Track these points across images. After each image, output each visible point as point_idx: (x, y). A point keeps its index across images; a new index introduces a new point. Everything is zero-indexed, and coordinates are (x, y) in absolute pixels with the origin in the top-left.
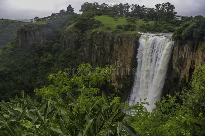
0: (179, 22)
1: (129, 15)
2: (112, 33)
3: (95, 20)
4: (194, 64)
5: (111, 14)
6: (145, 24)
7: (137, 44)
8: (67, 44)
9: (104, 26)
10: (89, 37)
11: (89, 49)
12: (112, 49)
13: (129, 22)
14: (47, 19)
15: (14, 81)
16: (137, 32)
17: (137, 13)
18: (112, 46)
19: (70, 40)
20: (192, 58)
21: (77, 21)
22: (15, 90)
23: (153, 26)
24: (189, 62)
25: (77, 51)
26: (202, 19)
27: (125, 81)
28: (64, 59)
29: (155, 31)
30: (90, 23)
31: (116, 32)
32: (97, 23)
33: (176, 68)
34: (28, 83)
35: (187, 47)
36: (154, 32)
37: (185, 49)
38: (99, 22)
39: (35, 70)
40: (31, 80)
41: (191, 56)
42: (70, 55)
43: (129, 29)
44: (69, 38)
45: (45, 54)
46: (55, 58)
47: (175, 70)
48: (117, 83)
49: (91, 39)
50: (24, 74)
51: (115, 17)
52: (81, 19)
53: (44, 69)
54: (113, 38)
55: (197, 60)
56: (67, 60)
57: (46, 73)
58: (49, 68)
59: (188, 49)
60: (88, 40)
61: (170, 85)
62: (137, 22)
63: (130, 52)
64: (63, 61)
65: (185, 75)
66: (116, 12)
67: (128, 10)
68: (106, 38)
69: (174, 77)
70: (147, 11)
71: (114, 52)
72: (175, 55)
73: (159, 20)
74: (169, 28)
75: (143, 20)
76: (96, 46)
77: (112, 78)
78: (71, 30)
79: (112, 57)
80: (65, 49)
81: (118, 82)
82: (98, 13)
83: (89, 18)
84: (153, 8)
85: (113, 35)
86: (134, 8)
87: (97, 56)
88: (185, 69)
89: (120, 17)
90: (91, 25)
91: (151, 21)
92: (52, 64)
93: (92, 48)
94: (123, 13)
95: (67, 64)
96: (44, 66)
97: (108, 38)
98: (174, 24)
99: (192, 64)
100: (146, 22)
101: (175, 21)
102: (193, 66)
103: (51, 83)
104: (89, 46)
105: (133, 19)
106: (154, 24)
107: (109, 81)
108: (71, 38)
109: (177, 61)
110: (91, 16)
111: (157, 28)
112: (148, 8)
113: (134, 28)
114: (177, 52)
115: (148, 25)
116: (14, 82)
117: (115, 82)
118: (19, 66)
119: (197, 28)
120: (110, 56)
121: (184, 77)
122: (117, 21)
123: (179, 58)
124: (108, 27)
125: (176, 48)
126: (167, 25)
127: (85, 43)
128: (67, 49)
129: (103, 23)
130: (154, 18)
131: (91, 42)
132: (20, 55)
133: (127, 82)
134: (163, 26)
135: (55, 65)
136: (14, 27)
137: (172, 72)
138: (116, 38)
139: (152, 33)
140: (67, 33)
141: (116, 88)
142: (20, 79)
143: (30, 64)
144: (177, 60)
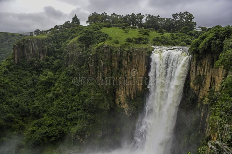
0: (198, 34)
1: (143, 26)
2: (121, 47)
3: (101, 32)
4: (214, 81)
5: (122, 26)
6: (160, 36)
7: (149, 60)
8: (70, 60)
9: (112, 39)
10: (94, 52)
11: (95, 65)
12: (120, 66)
13: (141, 34)
14: (48, 32)
15: (7, 103)
16: (149, 45)
17: (152, 24)
18: (120, 62)
19: (73, 55)
20: (212, 75)
21: (81, 34)
22: (8, 113)
23: (169, 39)
24: (208, 80)
25: (81, 68)
26: (221, 30)
27: (136, 103)
28: (66, 77)
29: (171, 44)
30: (96, 36)
31: (125, 46)
32: (104, 36)
33: (194, 87)
34: (24, 106)
35: (205, 62)
36: (169, 45)
37: (203, 65)
38: (106, 34)
39: (33, 91)
40: (28, 102)
41: (211, 73)
42: (73, 72)
43: (141, 42)
44: (72, 53)
45: (45, 72)
46: (56, 77)
47: (193, 89)
48: (126, 105)
49: (97, 54)
50: (20, 95)
51: (126, 29)
52: (86, 32)
53: (43, 89)
54: (122, 53)
55: (217, 77)
56: (70, 79)
57: (46, 94)
58: (49, 88)
59: (206, 64)
60: (93, 55)
61: (187, 107)
62: (150, 34)
63: (141, 69)
64: (65, 80)
65: (204, 94)
66: (127, 24)
67: (141, 21)
68: (114, 53)
69: (192, 97)
70: (163, 22)
71: (123, 69)
72: (192, 71)
73: (176, 31)
74: (187, 41)
75: (158, 32)
76: (103, 62)
77: (122, 99)
78: (74, 44)
79: (120, 75)
80: (67, 66)
81: (128, 104)
82: (106, 25)
83: (95, 30)
84: (170, 18)
85: (121, 49)
86: (148, 18)
87: (103, 74)
88: (205, 88)
89: (132, 29)
90: (97, 38)
91: (167, 33)
92: (52, 83)
93: (97, 65)
94: (135, 24)
95: (69, 83)
96: (43, 85)
97: (116, 52)
98: (192, 36)
99: (212, 82)
100: (161, 34)
101: (194, 32)
102: (213, 84)
103: (51, 105)
104: (95, 62)
105: (145, 31)
106: (170, 36)
107: (118, 102)
108: (74, 53)
109: (195, 79)
110: (97, 29)
111: (174, 40)
112: (164, 19)
113: (147, 41)
114: (195, 68)
115: (163, 37)
116: (8, 105)
117: (124, 104)
118: (14, 85)
119: (216, 40)
120: (119, 73)
121: (203, 97)
122: (127, 33)
123: (197, 75)
124: (116, 40)
125: (193, 63)
126: (185, 37)
127: (89, 59)
128: (70, 66)
129: (110, 36)
130: (172, 30)
131: (97, 57)
132: (16, 73)
133: (138, 103)
134: (180, 38)
135: (56, 85)
136: (14, 41)
137: (189, 91)
138: (125, 53)
139: (167, 46)
140: (70, 48)
141: (126, 111)
142: (15, 101)
143: (27, 84)
144: (195, 77)
